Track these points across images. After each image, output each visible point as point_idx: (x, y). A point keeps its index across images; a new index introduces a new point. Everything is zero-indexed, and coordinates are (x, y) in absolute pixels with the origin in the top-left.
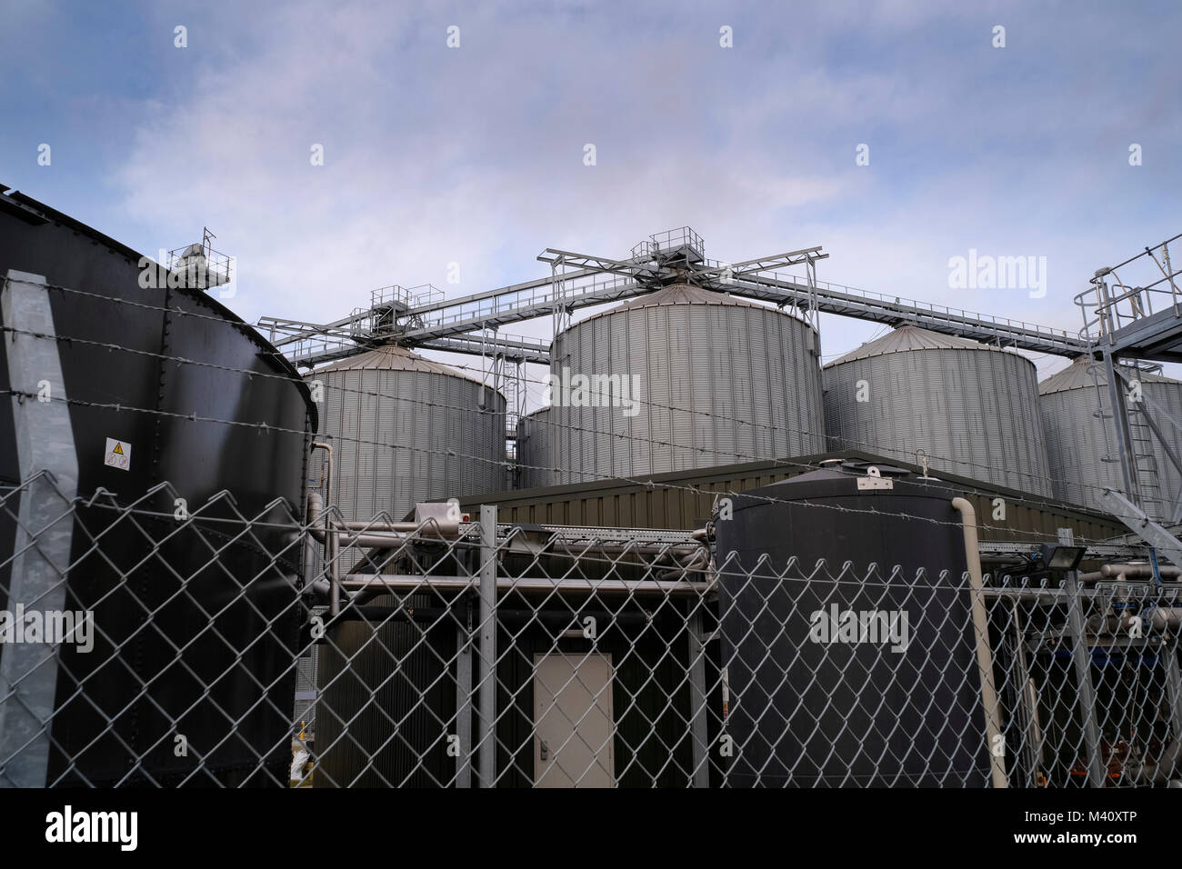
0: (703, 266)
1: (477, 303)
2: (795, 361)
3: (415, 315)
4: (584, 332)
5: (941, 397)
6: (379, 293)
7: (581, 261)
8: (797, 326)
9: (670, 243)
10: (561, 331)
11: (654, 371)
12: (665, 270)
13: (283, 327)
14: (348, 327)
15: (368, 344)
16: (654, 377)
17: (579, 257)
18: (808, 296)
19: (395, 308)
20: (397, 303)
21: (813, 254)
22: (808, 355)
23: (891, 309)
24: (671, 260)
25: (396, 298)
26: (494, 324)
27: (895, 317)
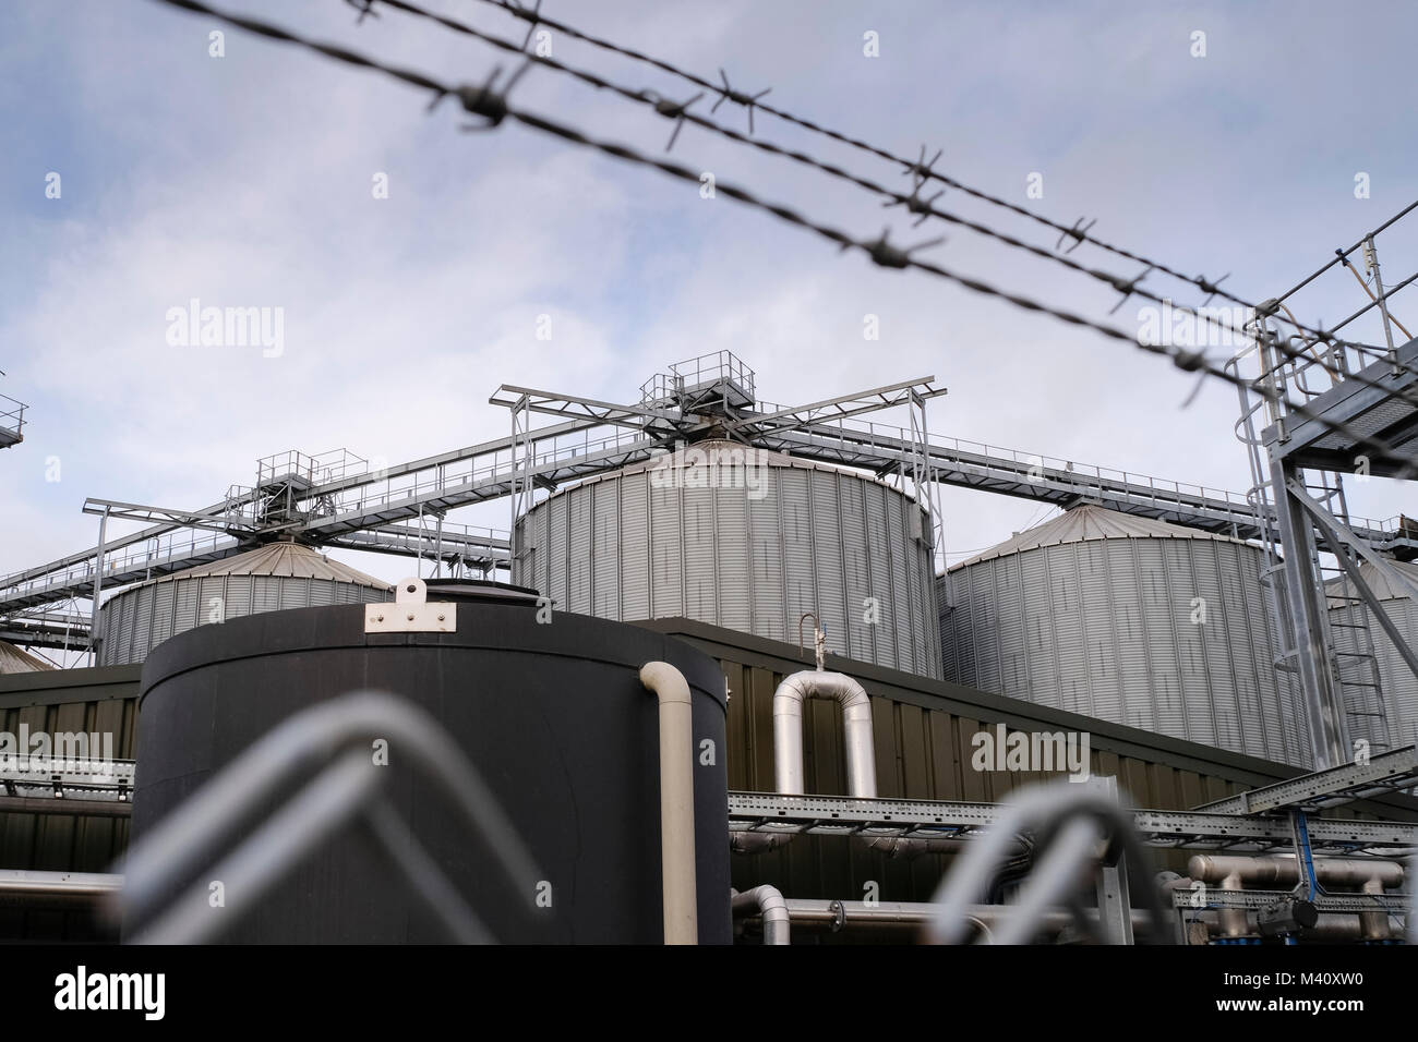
0: (754, 414)
1: (413, 475)
2: (890, 555)
3: (321, 495)
4: (555, 513)
5: (1134, 614)
6: (268, 462)
7: (558, 405)
8: (893, 501)
9: (700, 376)
10: (522, 512)
11: (660, 572)
12: (691, 418)
13: (120, 515)
14: (222, 515)
15: (251, 541)
16: (660, 580)
17: (555, 398)
18: (913, 457)
19: (293, 484)
20: (294, 477)
21: (921, 389)
22: (912, 550)
23: (1059, 480)
24: (701, 403)
25: (293, 470)
26: (439, 507)
27: (1066, 494)
